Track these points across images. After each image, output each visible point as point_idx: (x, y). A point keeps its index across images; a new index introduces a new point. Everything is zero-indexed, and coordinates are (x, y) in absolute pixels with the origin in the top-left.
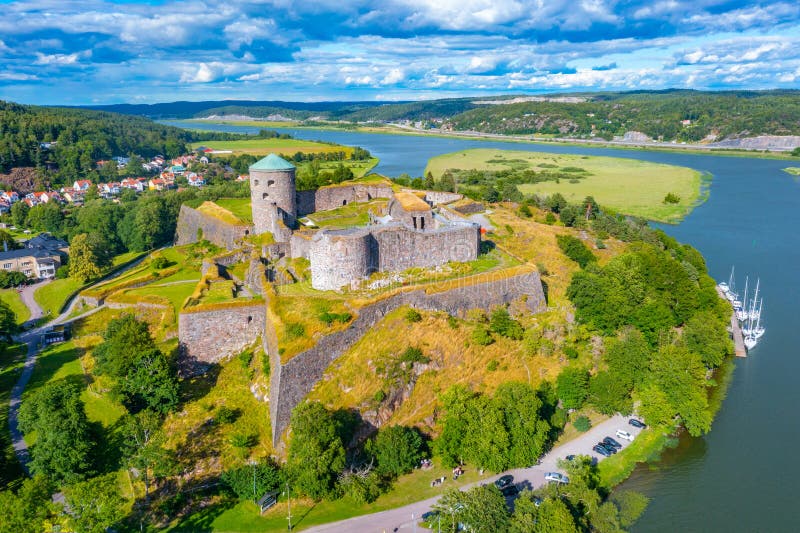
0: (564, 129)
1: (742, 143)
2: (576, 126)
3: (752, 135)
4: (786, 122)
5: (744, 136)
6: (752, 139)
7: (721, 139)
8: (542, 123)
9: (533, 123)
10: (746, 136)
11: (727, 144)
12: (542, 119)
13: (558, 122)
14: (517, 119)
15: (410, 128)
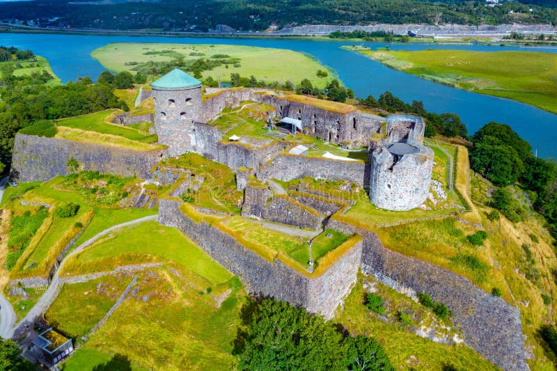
0: (167, 24)
1: (294, 31)
2: (174, 21)
3: (298, 25)
4: (317, 16)
5: (294, 26)
6: (300, 27)
7: (280, 29)
8: (148, 19)
9: (140, 20)
10: (296, 26)
11: (285, 31)
12: (147, 16)
13: (160, 18)
14: (127, 17)
15: (25, 26)
